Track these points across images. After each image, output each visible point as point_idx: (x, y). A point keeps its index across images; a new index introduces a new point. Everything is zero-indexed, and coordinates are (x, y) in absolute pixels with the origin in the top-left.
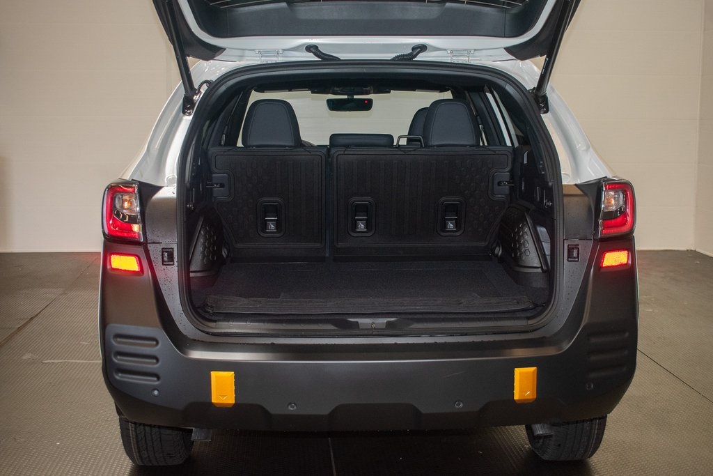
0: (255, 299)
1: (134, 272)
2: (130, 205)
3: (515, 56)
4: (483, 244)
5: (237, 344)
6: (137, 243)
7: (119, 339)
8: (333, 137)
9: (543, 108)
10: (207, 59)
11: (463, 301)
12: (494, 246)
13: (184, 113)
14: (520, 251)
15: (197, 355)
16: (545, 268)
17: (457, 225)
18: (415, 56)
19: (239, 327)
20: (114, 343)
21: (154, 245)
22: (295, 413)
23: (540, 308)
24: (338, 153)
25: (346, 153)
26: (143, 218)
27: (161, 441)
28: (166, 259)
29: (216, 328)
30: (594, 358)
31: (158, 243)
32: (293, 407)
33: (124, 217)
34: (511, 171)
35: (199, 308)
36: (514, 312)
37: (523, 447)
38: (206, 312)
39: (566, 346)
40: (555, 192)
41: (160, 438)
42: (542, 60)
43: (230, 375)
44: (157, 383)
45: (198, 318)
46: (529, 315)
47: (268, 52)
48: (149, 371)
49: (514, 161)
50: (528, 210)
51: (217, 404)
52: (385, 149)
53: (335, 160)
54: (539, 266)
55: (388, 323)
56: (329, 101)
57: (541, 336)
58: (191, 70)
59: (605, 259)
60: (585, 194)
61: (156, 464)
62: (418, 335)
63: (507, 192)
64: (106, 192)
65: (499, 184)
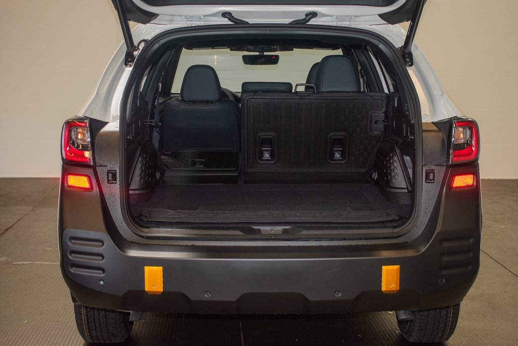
0: (180, 211)
1: (85, 189)
2: (83, 136)
3: (386, 21)
4: (363, 170)
5: (166, 245)
6: (88, 166)
7: (73, 241)
8: (245, 85)
9: (409, 62)
10: (145, 22)
11: (343, 213)
12: (372, 172)
13: (126, 65)
14: (391, 175)
15: (134, 253)
16: (410, 189)
17: (343, 155)
18: (308, 21)
19: (167, 232)
20: (69, 243)
21: (101, 167)
22: (210, 300)
23: (404, 220)
24: (247, 98)
25: (254, 97)
26: (93, 146)
27: (106, 322)
28: (110, 179)
29: (149, 233)
30: (445, 259)
31: (105, 166)
32: (208, 295)
33: (78, 146)
34: (386, 113)
35: (137, 218)
36: (383, 222)
37: (394, 332)
38: (141, 220)
39: (423, 249)
40: (416, 127)
41: (106, 321)
42: (407, 24)
43: (159, 270)
44: (102, 275)
45: (136, 225)
46: (395, 225)
47: (192, 17)
48: (96, 265)
49: (388, 104)
50: (397, 143)
51: (148, 291)
52: (284, 95)
53: (246, 103)
54: (405, 187)
55: (284, 230)
56: (244, 57)
57: (404, 241)
58: (132, 31)
59: (455, 181)
60: (440, 130)
61: (102, 342)
62: (307, 239)
63: (382, 129)
64: (64, 126)
65: (376, 122)
